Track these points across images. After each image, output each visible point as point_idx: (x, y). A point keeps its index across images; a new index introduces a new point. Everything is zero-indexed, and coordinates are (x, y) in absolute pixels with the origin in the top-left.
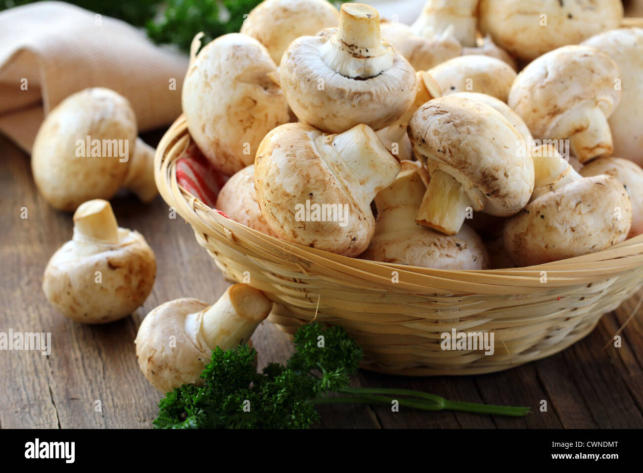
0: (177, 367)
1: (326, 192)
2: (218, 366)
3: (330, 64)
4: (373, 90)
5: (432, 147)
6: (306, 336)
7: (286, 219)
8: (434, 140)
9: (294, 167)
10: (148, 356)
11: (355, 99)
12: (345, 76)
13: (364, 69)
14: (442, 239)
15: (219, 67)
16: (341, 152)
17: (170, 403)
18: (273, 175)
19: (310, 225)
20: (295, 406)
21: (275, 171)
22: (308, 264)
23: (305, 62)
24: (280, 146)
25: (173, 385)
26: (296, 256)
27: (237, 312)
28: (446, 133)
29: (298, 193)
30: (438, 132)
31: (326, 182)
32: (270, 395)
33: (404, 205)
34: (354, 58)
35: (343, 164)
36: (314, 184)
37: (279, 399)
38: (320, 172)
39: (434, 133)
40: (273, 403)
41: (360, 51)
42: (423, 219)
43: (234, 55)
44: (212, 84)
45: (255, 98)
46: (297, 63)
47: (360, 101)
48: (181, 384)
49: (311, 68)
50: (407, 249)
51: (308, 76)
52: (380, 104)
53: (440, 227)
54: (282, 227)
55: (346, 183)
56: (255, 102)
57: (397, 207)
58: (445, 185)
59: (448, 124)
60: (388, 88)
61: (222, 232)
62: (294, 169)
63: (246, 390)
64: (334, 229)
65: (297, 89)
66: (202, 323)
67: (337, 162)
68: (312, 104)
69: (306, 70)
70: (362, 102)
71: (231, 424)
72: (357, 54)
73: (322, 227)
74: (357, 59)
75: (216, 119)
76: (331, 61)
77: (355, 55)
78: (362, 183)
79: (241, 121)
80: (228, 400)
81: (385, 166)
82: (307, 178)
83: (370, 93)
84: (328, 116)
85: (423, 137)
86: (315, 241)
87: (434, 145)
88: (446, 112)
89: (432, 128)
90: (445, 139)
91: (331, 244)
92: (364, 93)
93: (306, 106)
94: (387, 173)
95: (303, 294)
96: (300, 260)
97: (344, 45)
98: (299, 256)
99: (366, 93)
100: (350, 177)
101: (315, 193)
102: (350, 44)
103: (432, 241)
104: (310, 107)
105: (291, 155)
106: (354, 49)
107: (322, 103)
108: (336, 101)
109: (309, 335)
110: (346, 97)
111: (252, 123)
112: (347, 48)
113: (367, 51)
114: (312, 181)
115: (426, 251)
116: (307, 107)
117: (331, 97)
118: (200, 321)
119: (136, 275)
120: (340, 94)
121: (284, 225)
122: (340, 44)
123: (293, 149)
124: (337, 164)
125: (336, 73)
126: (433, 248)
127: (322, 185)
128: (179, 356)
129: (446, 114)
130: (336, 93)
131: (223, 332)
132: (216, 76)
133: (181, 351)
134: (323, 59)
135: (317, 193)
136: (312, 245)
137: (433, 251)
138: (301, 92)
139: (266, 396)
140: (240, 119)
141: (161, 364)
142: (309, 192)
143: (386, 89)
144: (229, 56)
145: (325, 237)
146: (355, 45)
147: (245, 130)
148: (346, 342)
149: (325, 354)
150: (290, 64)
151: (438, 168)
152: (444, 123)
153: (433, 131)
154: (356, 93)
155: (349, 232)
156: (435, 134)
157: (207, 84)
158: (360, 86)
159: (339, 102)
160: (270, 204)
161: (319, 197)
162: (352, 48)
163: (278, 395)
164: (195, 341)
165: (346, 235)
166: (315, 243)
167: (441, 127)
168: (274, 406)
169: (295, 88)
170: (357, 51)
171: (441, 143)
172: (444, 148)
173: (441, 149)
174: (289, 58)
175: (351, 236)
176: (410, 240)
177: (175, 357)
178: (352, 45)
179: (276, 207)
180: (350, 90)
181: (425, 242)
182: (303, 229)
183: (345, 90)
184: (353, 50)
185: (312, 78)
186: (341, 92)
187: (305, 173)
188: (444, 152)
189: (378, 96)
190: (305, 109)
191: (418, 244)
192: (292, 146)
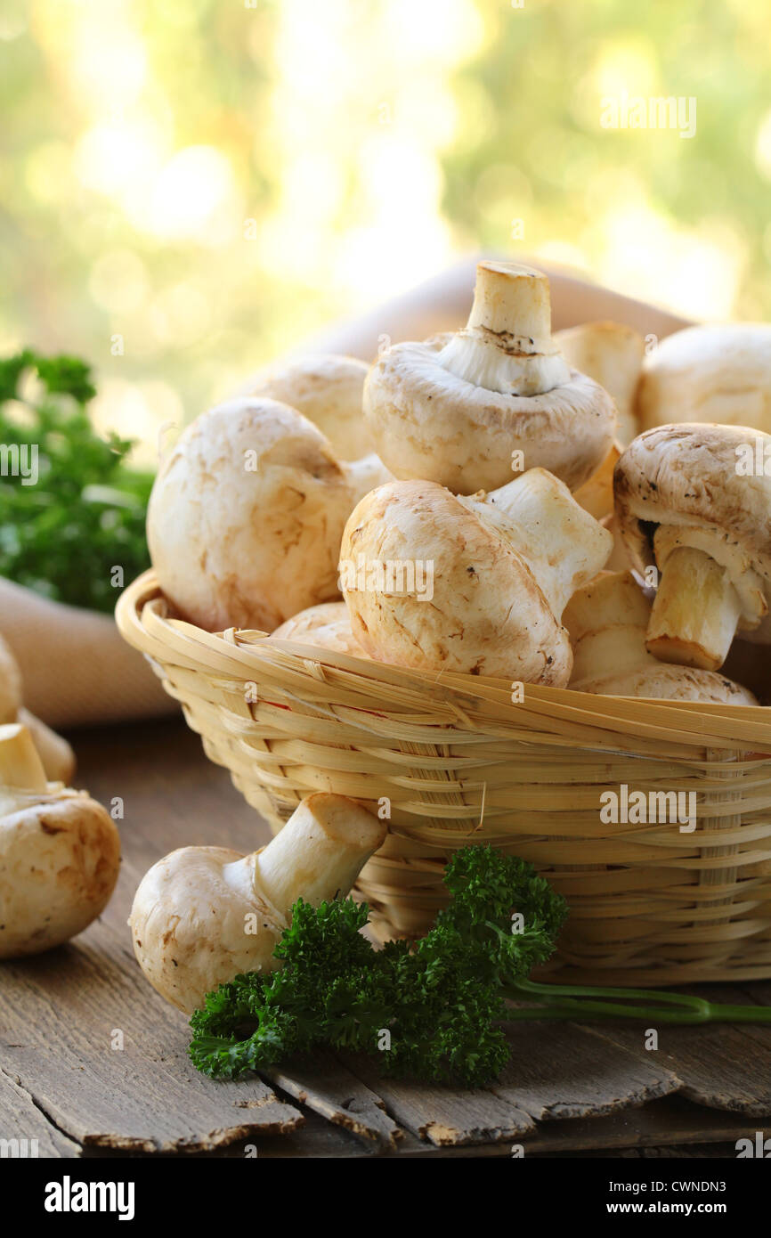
0: (225, 941)
1: (497, 566)
2: (308, 932)
3: (462, 373)
4: (549, 409)
5: (672, 493)
6: (470, 868)
7: (424, 623)
8: (674, 481)
9: (433, 528)
10: (164, 931)
11: (519, 424)
12: (494, 391)
13: (526, 380)
14: (698, 672)
15: (227, 444)
16: (508, 509)
17: (216, 1009)
18: (393, 547)
19: (473, 629)
20: (462, 987)
21: (396, 539)
22: (473, 702)
23: (417, 371)
24: (397, 500)
25: (217, 980)
26: (449, 689)
27: (328, 834)
28: (696, 462)
29: (445, 570)
30: (682, 463)
31: (495, 549)
32: (413, 977)
33: (617, 625)
34: (509, 357)
35: (515, 527)
36: (473, 553)
37: (429, 979)
38: (481, 534)
39: (673, 467)
40: (420, 988)
41: (519, 343)
42: (662, 634)
43: (251, 422)
44: (217, 475)
45: (302, 490)
46: (402, 375)
47: (528, 429)
48: (234, 977)
49: (430, 379)
50: (641, 687)
51: (429, 392)
52: (564, 434)
53: (696, 645)
54: (416, 644)
55: (526, 561)
56: (303, 496)
57: (604, 629)
58: (695, 574)
59: (698, 449)
60: (574, 409)
61: (300, 669)
62: (433, 530)
63: (366, 967)
64: (516, 634)
65: (409, 418)
66: (258, 869)
67: (504, 526)
68: (440, 440)
69: (421, 383)
70: (532, 429)
71: (341, 1033)
72: (512, 349)
73: (495, 631)
74: (514, 359)
75: (231, 535)
76: (464, 369)
77: (510, 351)
78: (552, 563)
79: (279, 533)
80: (334, 988)
81: (591, 530)
82: (460, 544)
83: (544, 415)
84: (470, 459)
85: (652, 479)
86: (483, 660)
87: (676, 488)
88: (689, 434)
89: (669, 458)
90: (696, 474)
91: (510, 666)
92: (534, 415)
93: (428, 444)
94: (595, 544)
95: (452, 786)
96: (458, 695)
97: (488, 334)
98: (455, 689)
99: (538, 414)
100: (531, 551)
101: (477, 567)
102: (499, 331)
103: (682, 674)
104: (435, 446)
105: (422, 510)
106: (507, 339)
107: (460, 433)
108: (485, 428)
109: (475, 867)
110: (503, 421)
111: (299, 535)
112: (496, 339)
113: (531, 342)
114: (470, 547)
115: (675, 689)
116: (430, 448)
117: (476, 421)
118: (254, 865)
119: (93, 848)
120: (491, 417)
121: (419, 637)
122: (480, 334)
123: (422, 501)
124: (505, 529)
125: (476, 386)
126: (686, 683)
127: (489, 554)
128: (226, 922)
129: (689, 436)
130: (484, 416)
131: (303, 876)
132: (222, 459)
133: (228, 914)
134: (447, 368)
135: (482, 567)
136: (475, 671)
137: (688, 689)
138: (416, 422)
139: (403, 977)
140: (276, 529)
141: (192, 942)
142: (468, 567)
143: (571, 410)
144: (243, 423)
145: (501, 651)
146: (510, 332)
147: (287, 549)
148: (540, 881)
149: (506, 901)
150: (388, 380)
151: (678, 545)
152: (690, 449)
153: (672, 464)
154: (519, 415)
155: (542, 645)
156: (676, 469)
157: (207, 477)
158: (524, 404)
159: (490, 431)
160: (391, 600)
161: (487, 574)
162: (503, 337)
163: (427, 972)
164: (251, 896)
165: (538, 648)
166: (481, 665)
167: (686, 455)
168: (421, 994)
169: (404, 417)
170: (512, 343)
171: (689, 481)
172: (696, 489)
173: (692, 492)
174: (383, 372)
175: (544, 653)
176: (643, 673)
177: (219, 923)
178: (504, 333)
179: (403, 604)
180: (509, 410)
181: (670, 674)
182: (459, 637)
183: (499, 409)
184: (506, 341)
185: (435, 394)
186: (494, 413)
187: (454, 536)
188: (698, 496)
189: (559, 420)
190: (426, 453)
191: (659, 678)
192: (420, 498)
